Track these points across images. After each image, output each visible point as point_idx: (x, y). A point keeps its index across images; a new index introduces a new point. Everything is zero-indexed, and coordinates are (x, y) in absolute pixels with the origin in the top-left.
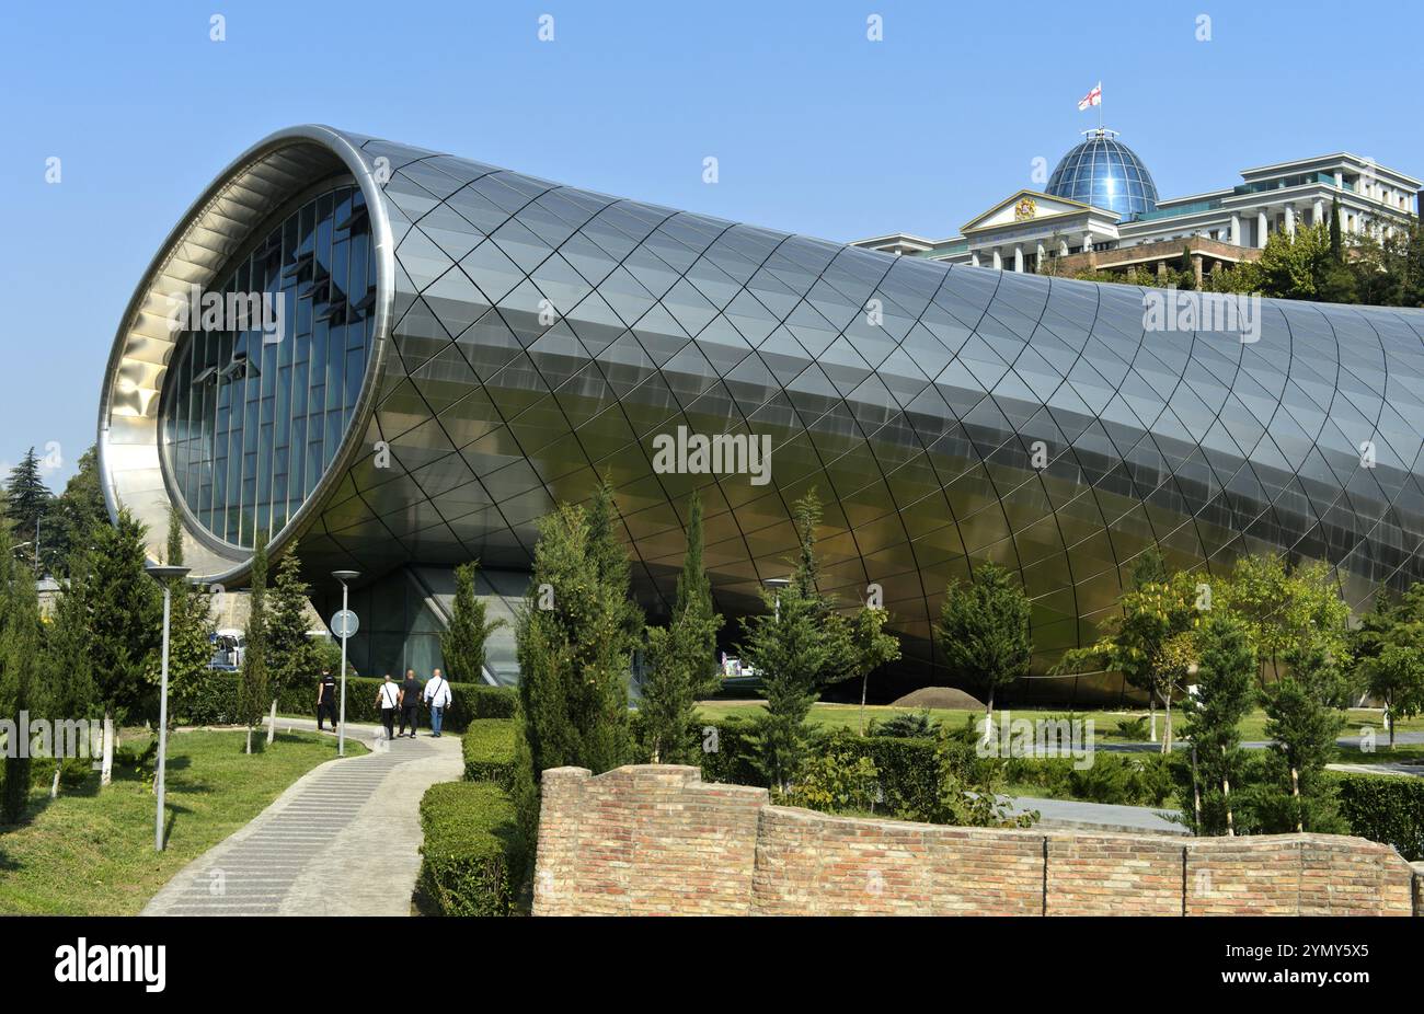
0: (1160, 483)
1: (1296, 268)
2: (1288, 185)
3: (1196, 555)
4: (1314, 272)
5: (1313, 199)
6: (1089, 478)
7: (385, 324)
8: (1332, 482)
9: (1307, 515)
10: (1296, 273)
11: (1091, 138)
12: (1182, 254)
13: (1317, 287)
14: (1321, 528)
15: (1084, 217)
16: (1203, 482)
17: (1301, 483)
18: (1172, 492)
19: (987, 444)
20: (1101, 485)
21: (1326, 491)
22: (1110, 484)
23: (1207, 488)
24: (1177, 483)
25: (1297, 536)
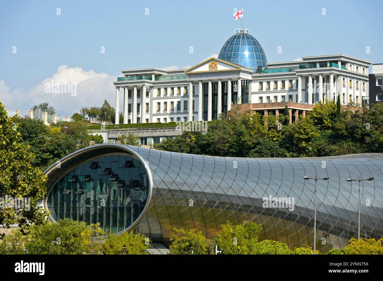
0: (298, 218)
1: (325, 117)
2: (321, 66)
3: (306, 235)
4: (331, 119)
5: (330, 73)
6: (282, 218)
7: (151, 195)
8: (338, 215)
9: (332, 224)
10: (325, 119)
11: (239, 32)
12: (284, 108)
13: (332, 125)
14: (335, 227)
15: (238, 72)
16: (308, 217)
17: (331, 216)
18: (300, 220)
19: (260, 211)
20: (284, 219)
21: (336, 218)
22: (287, 219)
23: (309, 218)
24: (302, 217)
25: (329, 230)
